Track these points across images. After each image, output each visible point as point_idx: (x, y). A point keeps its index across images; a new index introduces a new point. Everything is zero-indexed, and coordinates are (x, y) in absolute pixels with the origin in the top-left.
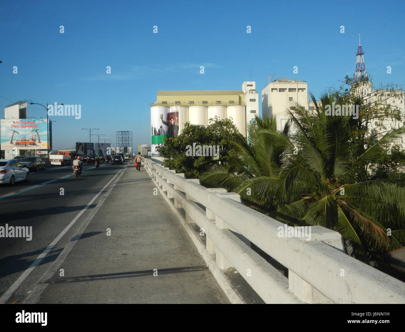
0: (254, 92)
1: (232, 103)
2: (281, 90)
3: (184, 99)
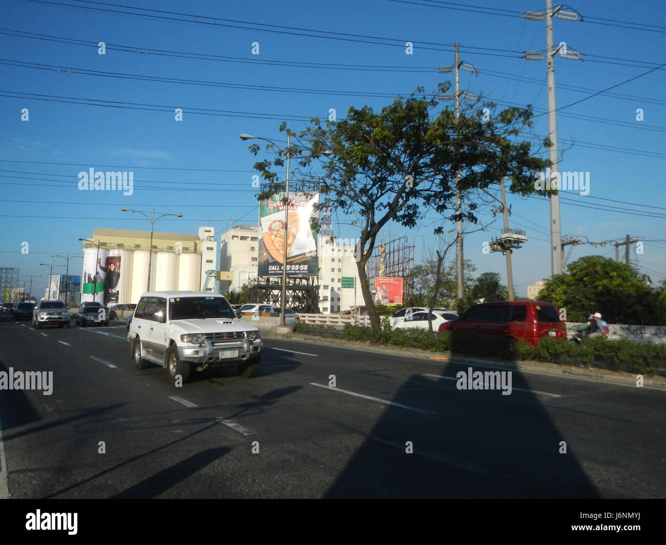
0: (212, 239)
1: (186, 250)
2: (243, 238)
3: (129, 242)
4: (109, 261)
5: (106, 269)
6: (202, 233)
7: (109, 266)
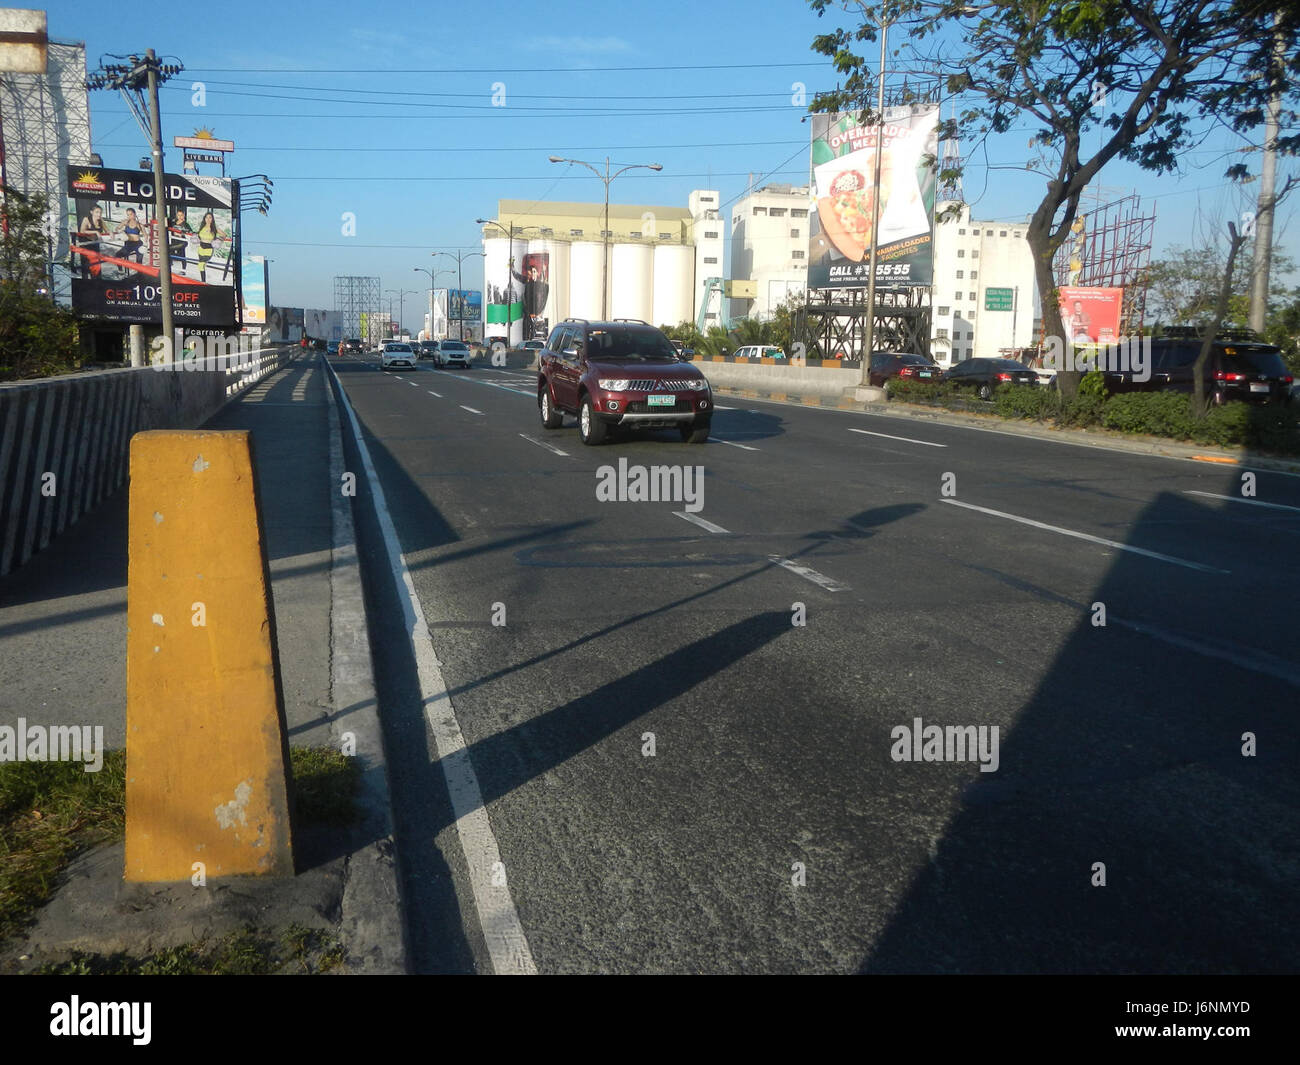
0: (715, 215)
1: (665, 237)
2: (775, 212)
3: (562, 225)
4: (529, 262)
5: (524, 278)
6: (696, 206)
7: (529, 272)
